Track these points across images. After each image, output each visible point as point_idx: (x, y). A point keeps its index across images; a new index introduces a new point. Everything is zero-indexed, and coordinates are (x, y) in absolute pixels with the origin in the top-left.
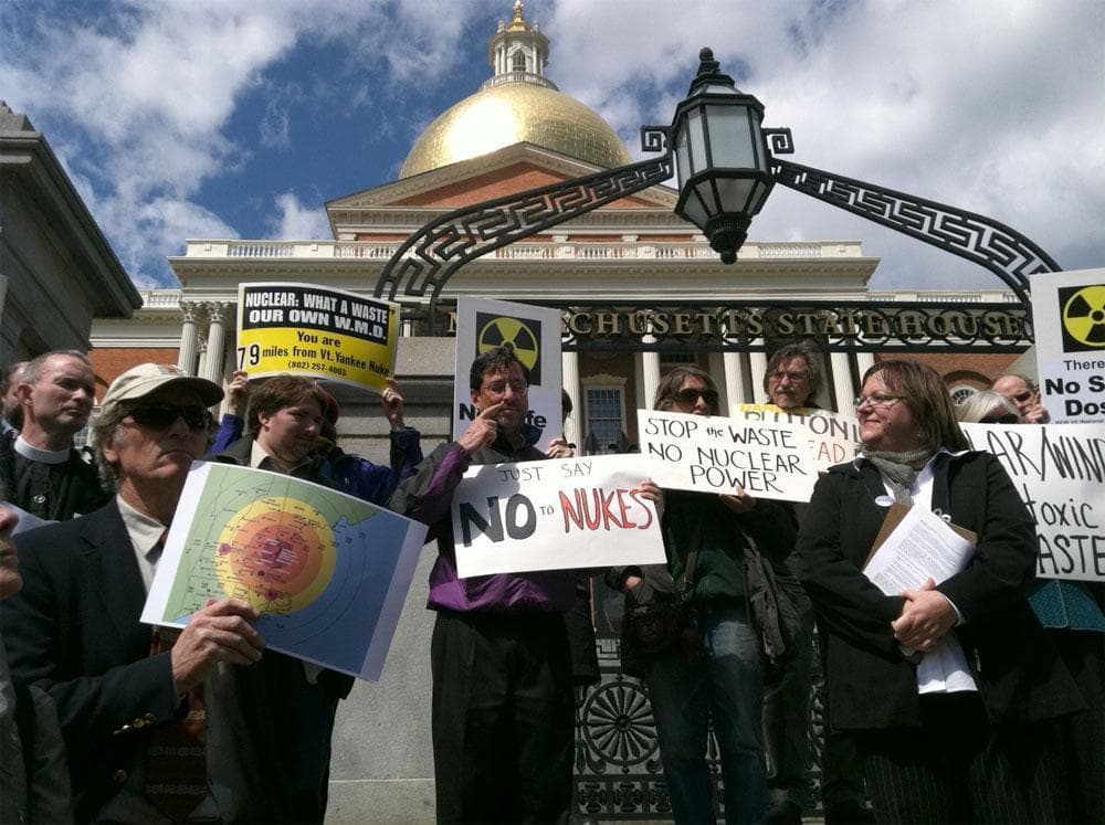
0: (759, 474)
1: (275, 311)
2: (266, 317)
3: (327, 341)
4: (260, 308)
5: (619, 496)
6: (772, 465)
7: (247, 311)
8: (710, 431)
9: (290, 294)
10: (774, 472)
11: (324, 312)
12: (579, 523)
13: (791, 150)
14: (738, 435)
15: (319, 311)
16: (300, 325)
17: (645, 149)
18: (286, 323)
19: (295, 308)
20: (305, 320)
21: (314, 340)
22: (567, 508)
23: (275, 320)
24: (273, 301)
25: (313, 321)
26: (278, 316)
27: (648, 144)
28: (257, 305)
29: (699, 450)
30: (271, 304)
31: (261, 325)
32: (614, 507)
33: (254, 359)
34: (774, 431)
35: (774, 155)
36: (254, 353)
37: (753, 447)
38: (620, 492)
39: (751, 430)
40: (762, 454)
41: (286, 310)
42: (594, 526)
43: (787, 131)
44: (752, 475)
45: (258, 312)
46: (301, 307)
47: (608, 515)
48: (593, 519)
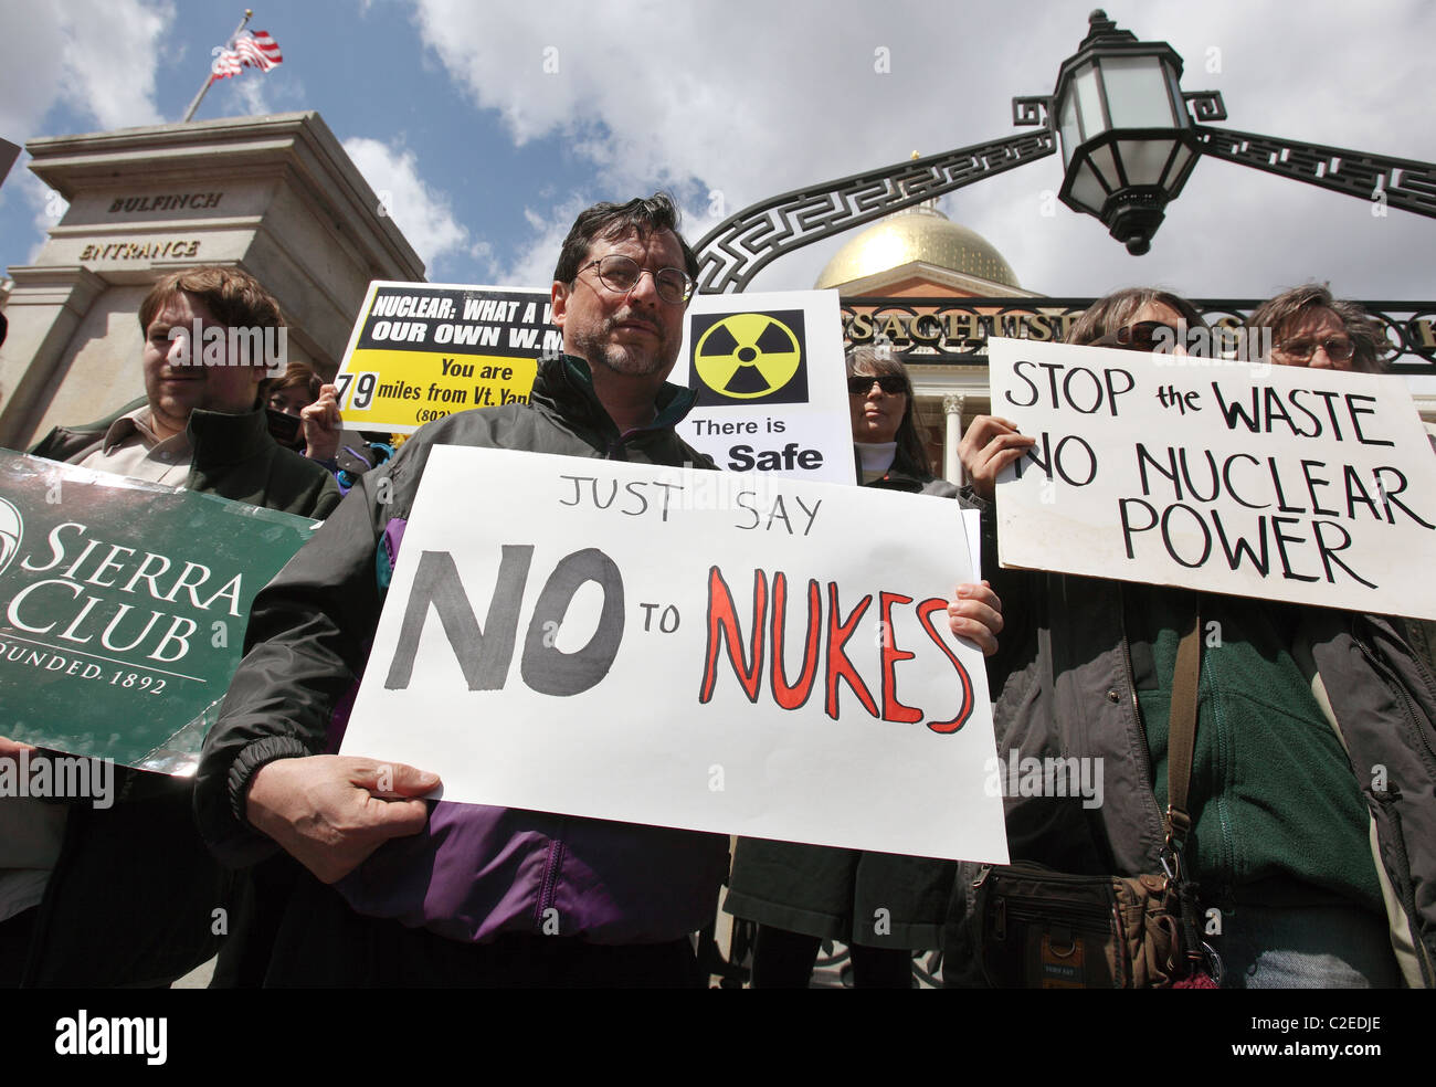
0: (1303, 528)
1: (415, 325)
2: (397, 333)
3: (489, 373)
4: (393, 319)
5: (885, 615)
6: (1333, 497)
7: (372, 321)
8: (1167, 396)
9: (444, 300)
10: (1343, 520)
11: (493, 324)
12: (749, 680)
13: (1222, 116)
14: (1237, 408)
15: (486, 324)
16: (451, 347)
17: (1017, 123)
18: (429, 345)
19: (448, 321)
20: (458, 340)
21: (467, 372)
22: (720, 620)
23: (411, 338)
24: (416, 311)
25: (472, 341)
26: (418, 332)
27: (1021, 116)
28: (388, 314)
29: (1141, 450)
30: (412, 314)
31: (388, 344)
32: (863, 649)
33: (362, 398)
34: (1327, 396)
35: (1197, 122)
36: (366, 387)
37: (1278, 442)
38: (888, 600)
39: (1269, 392)
40: (1305, 464)
41: (433, 324)
42: (791, 698)
43: (1215, 95)
44: (1285, 529)
45: (387, 325)
46: (458, 320)
47: (841, 669)
48: (793, 673)
